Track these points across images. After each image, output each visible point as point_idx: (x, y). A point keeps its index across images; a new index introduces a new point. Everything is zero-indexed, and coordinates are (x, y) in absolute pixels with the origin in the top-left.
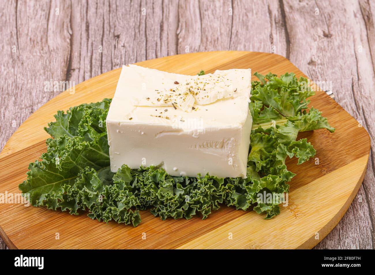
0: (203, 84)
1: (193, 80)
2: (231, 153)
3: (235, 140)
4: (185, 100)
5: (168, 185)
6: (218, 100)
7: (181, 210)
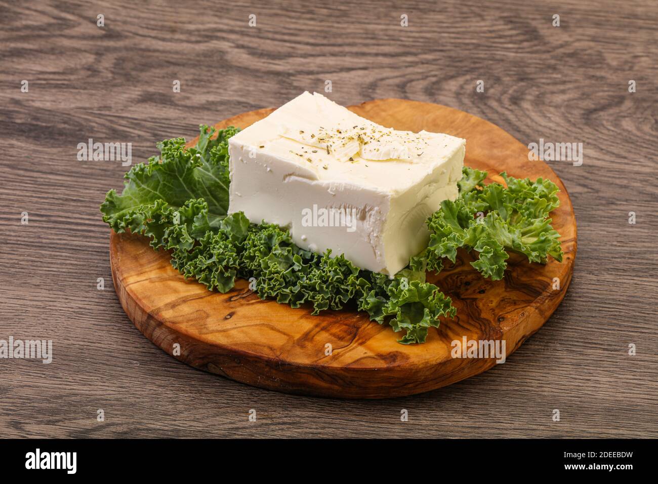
0: (381, 134)
1: (372, 126)
2: (373, 231)
3: (380, 212)
4: (346, 145)
5: (280, 252)
6: (391, 160)
7: (288, 291)
